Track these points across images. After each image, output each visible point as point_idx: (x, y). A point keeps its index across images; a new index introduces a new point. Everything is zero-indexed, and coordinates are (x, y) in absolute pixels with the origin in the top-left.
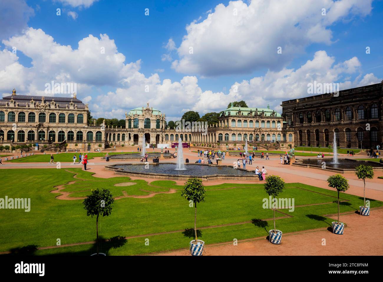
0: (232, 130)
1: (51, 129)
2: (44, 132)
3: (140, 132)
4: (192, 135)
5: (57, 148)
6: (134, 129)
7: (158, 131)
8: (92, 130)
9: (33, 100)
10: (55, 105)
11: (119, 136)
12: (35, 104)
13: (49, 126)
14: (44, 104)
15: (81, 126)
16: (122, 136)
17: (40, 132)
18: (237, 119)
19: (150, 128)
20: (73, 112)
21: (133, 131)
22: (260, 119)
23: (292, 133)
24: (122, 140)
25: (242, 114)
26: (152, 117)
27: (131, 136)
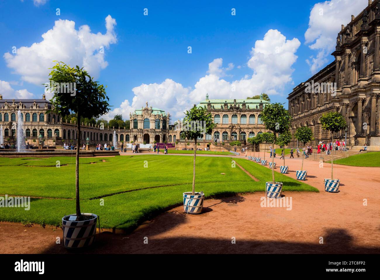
10: (22, 105)
11: (123, 137)
12: (8, 105)
15: (42, 124)
16: (126, 137)
19: (149, 128)
24: (126, 140)
26: (151, 116)
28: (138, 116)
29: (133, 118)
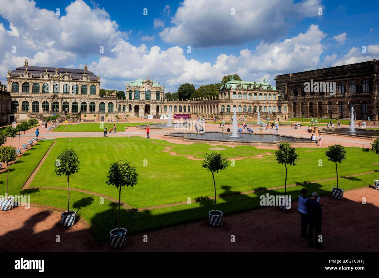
0: (233, 102)
1: (65, 100)
2: (57, 103)
3: (141, 103)
4: (191, 106)
5: (74, 119)
6: (135, 101)
7: (158, 103)
8: (104, 101)
9: (47, 71)
10: (69, 76)
11: (120, 107)
12: (49, 75)
13: (63, 97)
14: (58, 76)
15: (94, 98)
16: (123, 107)
17: (54, 103)
18: (237, 92)
19: (150, 99)
20: (86, 84)
21: (134, 102)
22: (258, 92)
23: (286, 105)
24: (123, 111)
25: (242, 87)
26: (152, 88)
27: (132, 107)
28: (140, 87)
29: (135, 89)
